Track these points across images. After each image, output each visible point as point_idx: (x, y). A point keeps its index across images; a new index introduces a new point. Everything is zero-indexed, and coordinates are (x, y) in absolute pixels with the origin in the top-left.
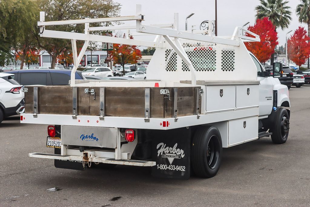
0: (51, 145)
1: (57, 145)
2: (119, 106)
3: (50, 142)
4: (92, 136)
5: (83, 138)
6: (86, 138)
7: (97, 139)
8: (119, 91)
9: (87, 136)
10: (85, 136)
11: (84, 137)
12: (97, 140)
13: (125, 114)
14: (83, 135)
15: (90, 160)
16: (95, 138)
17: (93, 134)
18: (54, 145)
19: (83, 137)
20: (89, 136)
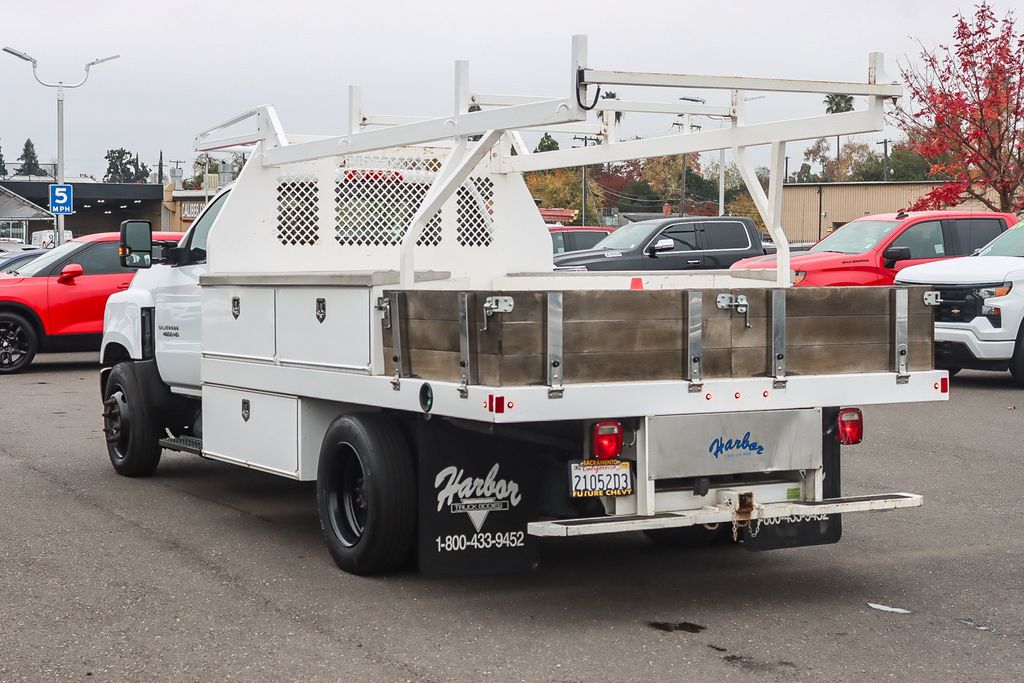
0: (586, 490)
1: (612, 486)
2: (817, 345)
3: (583, 480)
4: (744, 442)
5: (719, 449)
6: (727, 449)
7: (761, 448)
8: (817, 299)
9: (730, 442)
10: (725, 442)
11: (722, 445)
12: (758, 453)
13: (834, 366)
14: (717, 441)
15: (754, 515)
16: (753, 446)
17: (748, 434)
18: (600, 485)
19: (719, 447)
20: (738, 442)
